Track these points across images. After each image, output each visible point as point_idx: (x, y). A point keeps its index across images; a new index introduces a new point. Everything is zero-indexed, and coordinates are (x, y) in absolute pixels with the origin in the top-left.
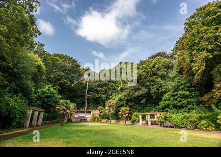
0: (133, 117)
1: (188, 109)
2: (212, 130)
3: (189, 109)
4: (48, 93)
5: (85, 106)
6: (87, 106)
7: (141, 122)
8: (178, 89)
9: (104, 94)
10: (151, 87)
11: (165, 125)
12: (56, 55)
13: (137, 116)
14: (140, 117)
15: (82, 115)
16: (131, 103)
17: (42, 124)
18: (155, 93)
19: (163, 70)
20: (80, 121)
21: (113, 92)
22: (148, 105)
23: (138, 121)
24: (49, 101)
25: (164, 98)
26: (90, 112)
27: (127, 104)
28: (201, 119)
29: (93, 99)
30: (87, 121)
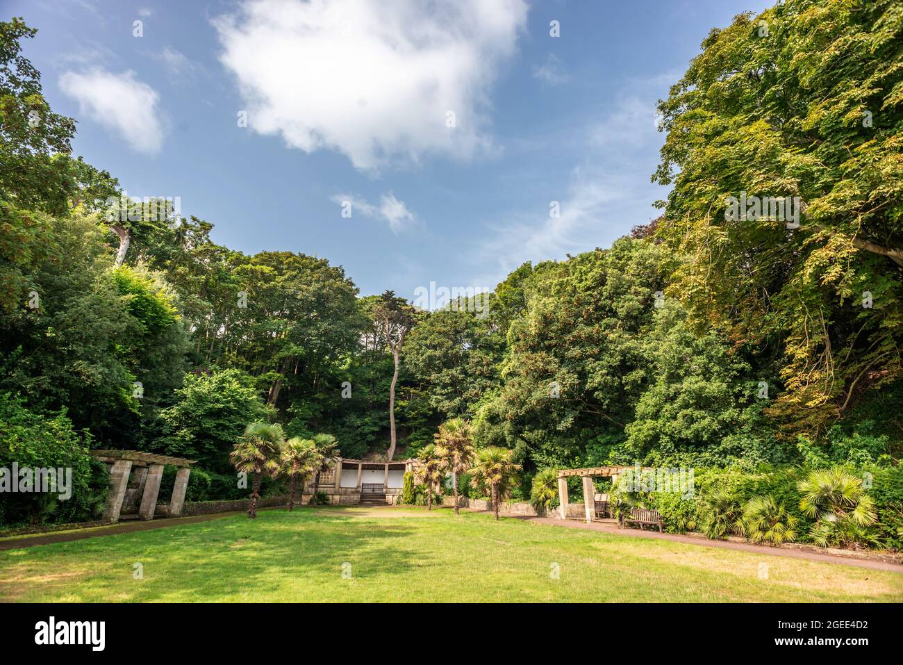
0: (538, 486)
1: (720, 454)
2: (785, 541)
3: (724, 453)
4: (217, 401)
5: (389, 446)
6: (398, 445)
7: (564, 507)
8: (682, 372)
9: (450, 397)
10: (590, 365)
11: (634, 518)
12: (266, 258)
13: (551, 483)
14: (562, 485)
15: (373, 479)
16: (531, 430)
17: (185, 512)
18: (604, 387)
19: (637, 293)
20: (360, 503)
21: (483, 389)
22: (599, 438)
23: (555, 505)
24: (225, 428)
25: (640, 408)
26: (402, 467)
27: (517, 433)
28: (749, 492)
29: (424, 415)
30: (386, 504)
